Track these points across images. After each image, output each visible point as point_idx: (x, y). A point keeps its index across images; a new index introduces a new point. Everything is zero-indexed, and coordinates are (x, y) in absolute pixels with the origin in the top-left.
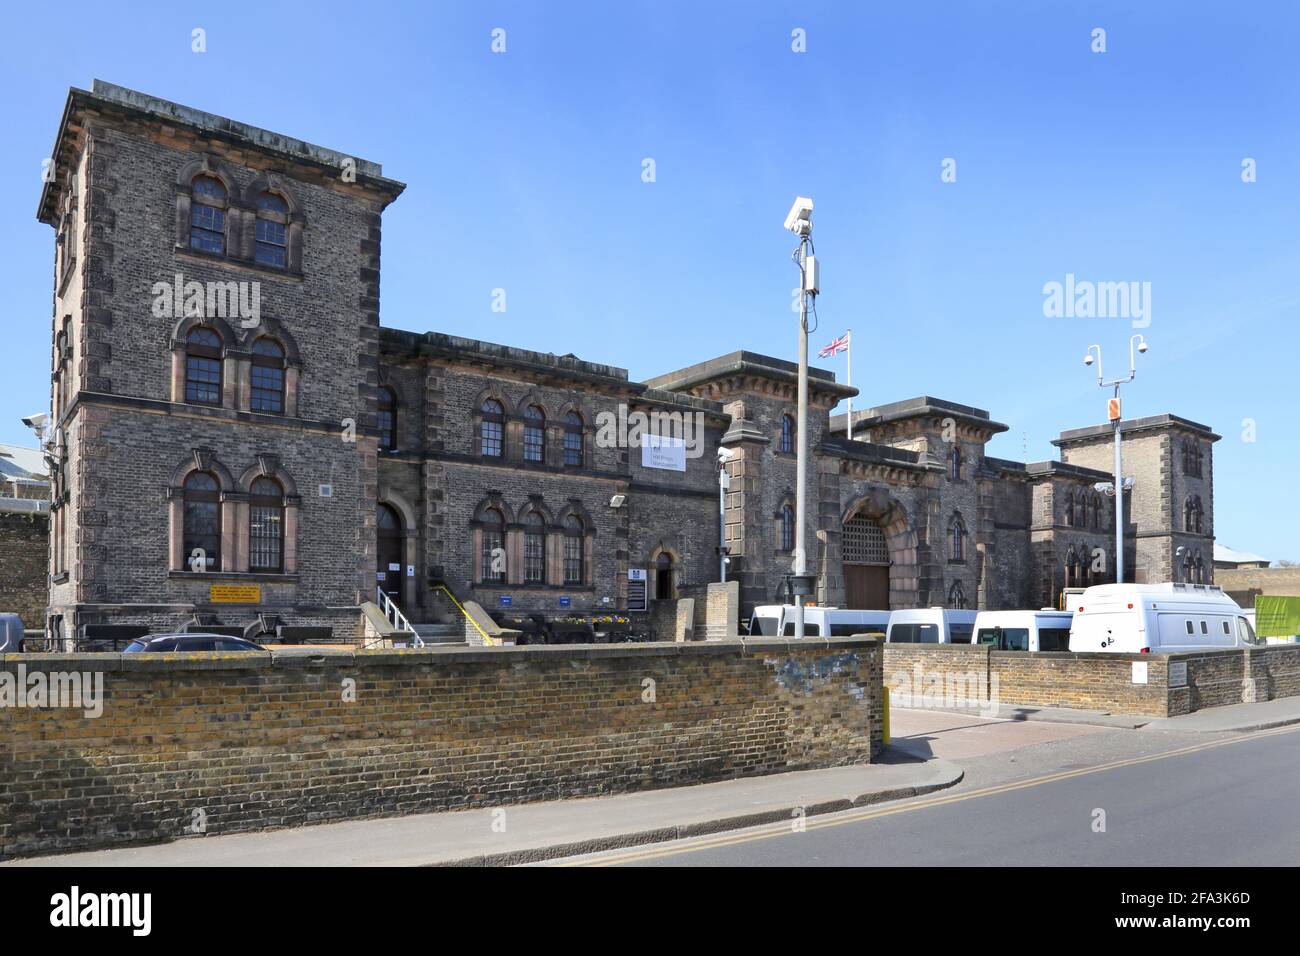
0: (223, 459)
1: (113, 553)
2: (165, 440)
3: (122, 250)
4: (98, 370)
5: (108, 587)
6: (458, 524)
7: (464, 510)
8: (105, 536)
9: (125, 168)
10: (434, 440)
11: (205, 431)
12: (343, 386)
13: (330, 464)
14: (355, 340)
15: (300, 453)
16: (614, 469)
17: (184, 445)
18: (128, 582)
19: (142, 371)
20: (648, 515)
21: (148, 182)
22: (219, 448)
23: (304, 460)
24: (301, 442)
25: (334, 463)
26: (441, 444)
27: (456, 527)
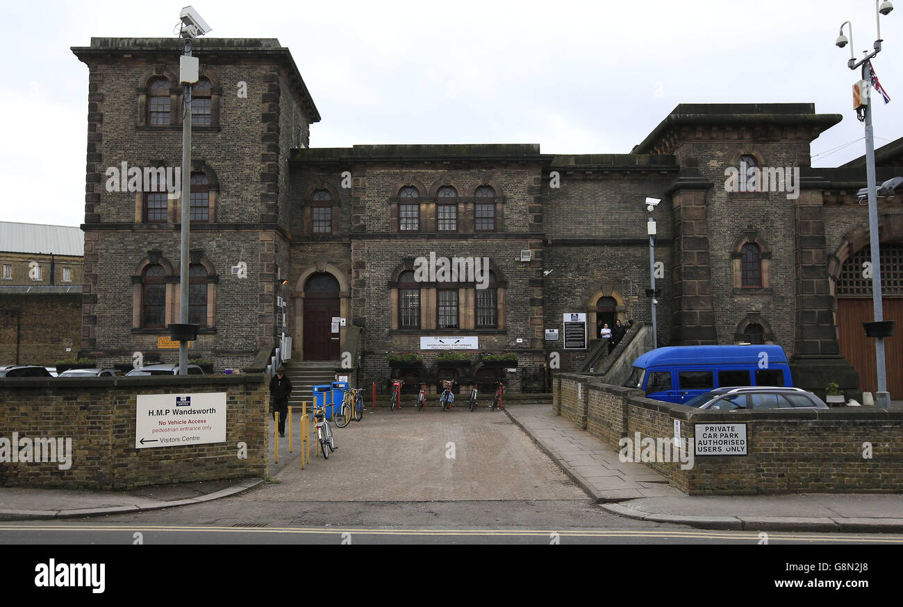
0: (168, 255)
1: (100, 320)
2: (132, 247)
3: (106, 136)
4: (93, 210)
5: (97, 340)
6: (378, 285)
7: (383, 274)
8: (96, 309)
9: (108, 86)
10: (357, 225)
11: (156, 239)
12: (249, 197)
13: (239, 251)
14: (258, 164)
15: (219, 246)
16: (526, 230)
17: (143, 249)
18: (109, 337)
19: (118, 206)
20: (588, 265)
21: (122, 91)
22: (165, 249)
23: (221, 251)
24: (220, 239)
25: (243, 251)
26: (363, 227)
27: (376, 287)
